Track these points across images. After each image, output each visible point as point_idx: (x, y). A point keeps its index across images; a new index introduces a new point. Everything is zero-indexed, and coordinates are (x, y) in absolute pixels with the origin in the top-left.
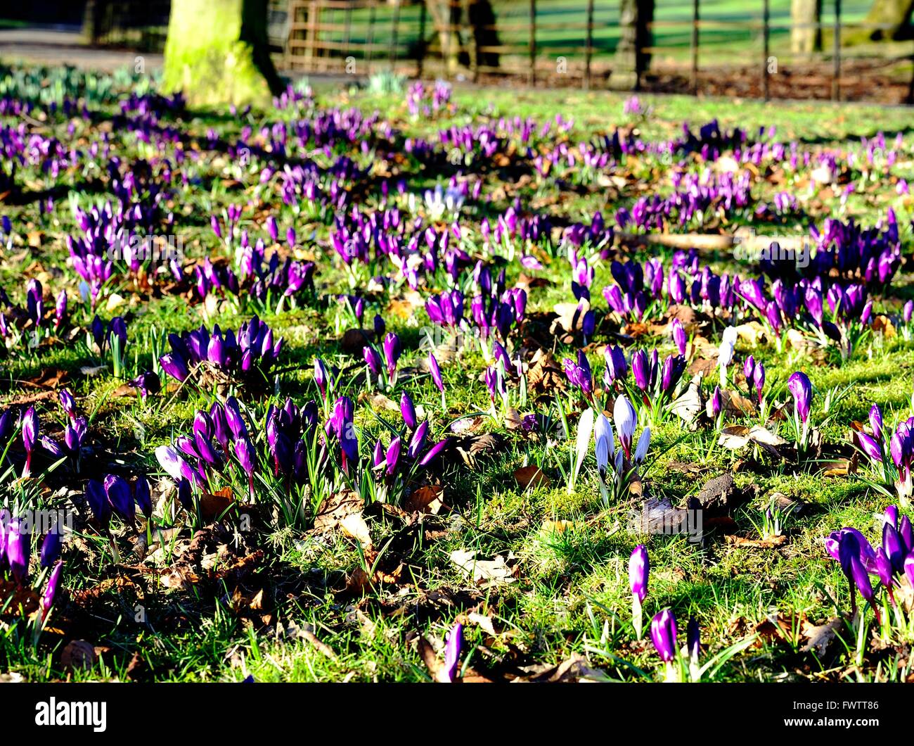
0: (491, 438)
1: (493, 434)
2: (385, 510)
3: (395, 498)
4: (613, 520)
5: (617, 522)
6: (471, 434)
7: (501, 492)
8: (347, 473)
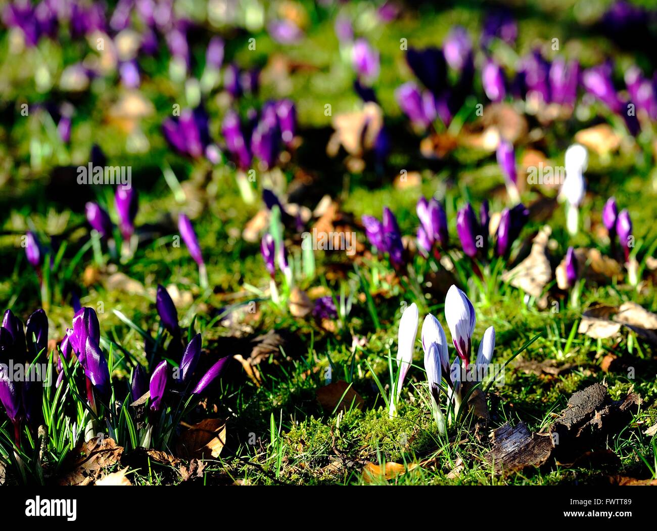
0: (278, 337)
1: (279, 331)
2: (152, 458)
3: (162, 439)
4: (453, 457)
5: (460, 460)
6: (248, 329)
7: (301, 419)
8: (94, 408)
